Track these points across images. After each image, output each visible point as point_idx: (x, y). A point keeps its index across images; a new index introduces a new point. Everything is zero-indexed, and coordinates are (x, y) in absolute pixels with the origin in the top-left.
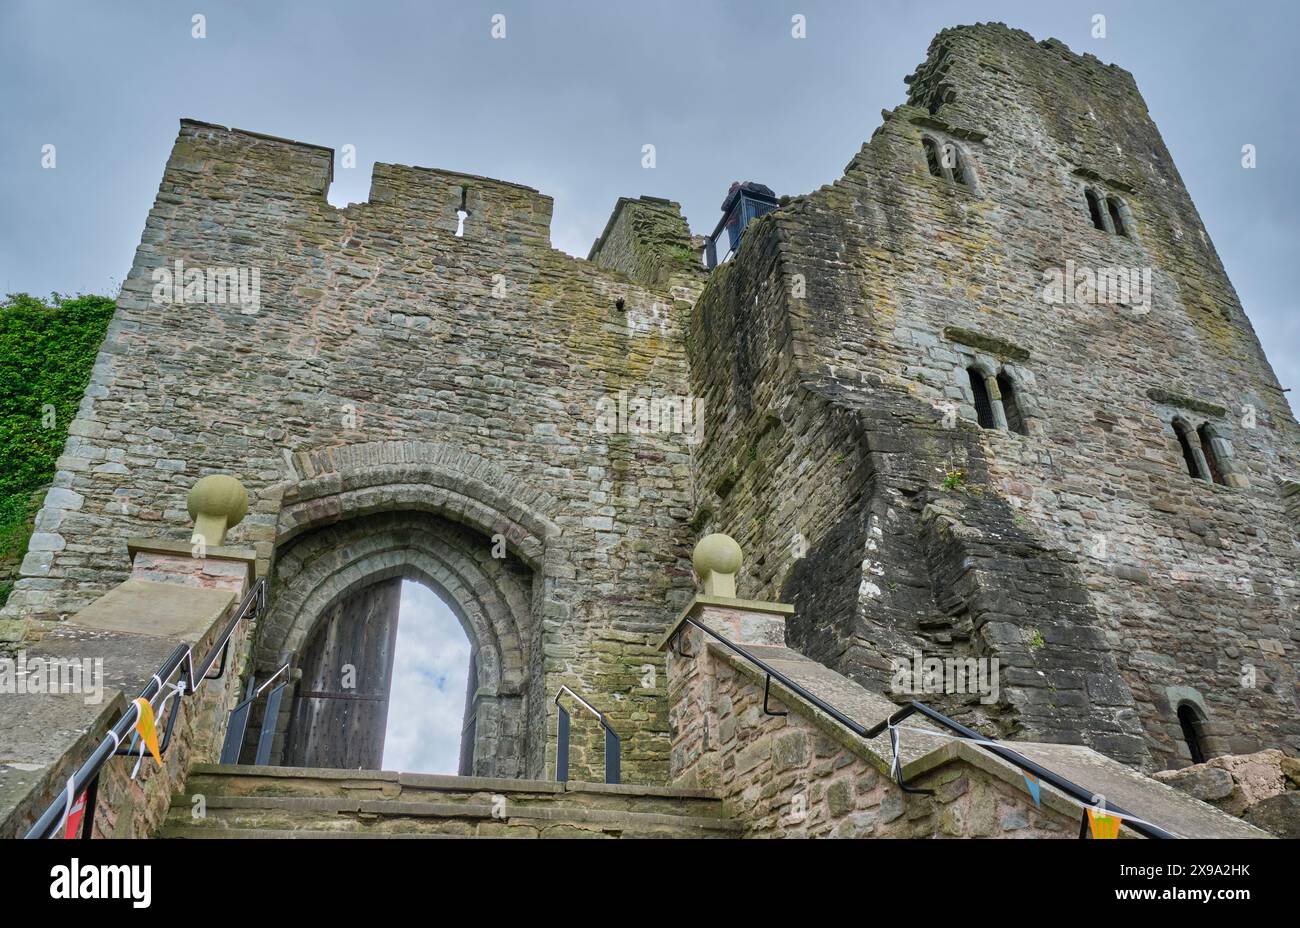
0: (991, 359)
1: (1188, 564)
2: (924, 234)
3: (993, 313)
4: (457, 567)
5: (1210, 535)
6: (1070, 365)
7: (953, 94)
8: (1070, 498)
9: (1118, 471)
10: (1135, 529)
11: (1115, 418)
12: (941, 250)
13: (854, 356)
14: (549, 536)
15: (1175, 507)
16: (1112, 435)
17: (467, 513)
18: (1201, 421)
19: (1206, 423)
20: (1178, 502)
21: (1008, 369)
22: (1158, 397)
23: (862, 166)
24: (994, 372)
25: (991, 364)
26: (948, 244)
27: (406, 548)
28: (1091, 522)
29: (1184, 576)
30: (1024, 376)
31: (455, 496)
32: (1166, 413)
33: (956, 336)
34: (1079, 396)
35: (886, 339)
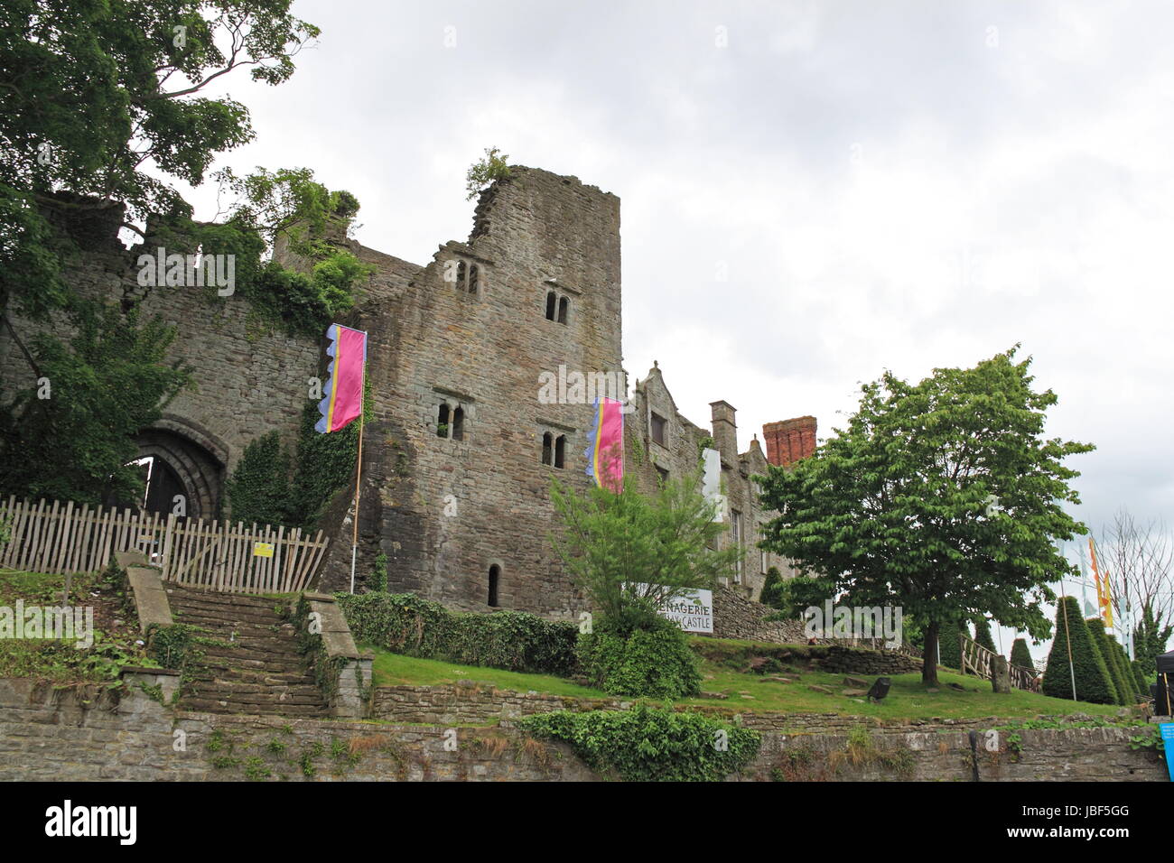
0: (453, 401)
1: (522, 506)
2: (440, 327)
3: (465, 374)
4: (181, 458)
5: (539, 493)
6: (497, 403)
7: (487, 229)
8: (471, 473)
9: (503, 460)
10: (501, 489)
11: (511, 433)
12: (446, 336)
13: (382, 399)
14: (230, 452)
15: (526, 479)
16: (506, 441)
17: (189, 435)
18: (561, 434)
19: (563, 435)
20: (529, 476)
21: (463, 406)
22: (541, 422)
23: (415, 285)
24: (454, 408)
25: (453, 404)
26: (452, 333)
27: (154, 445)
28: (479, 485)
29: (517, 511)
30: (470, 410)
31: (184, 427)
32: (543, 430)
33: (437, 390)
34: (496, 421)
35: (402, 391)
